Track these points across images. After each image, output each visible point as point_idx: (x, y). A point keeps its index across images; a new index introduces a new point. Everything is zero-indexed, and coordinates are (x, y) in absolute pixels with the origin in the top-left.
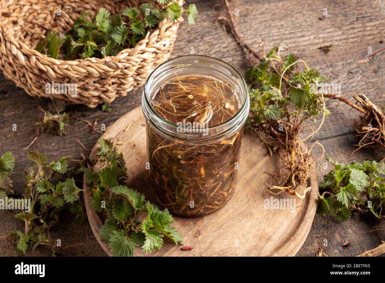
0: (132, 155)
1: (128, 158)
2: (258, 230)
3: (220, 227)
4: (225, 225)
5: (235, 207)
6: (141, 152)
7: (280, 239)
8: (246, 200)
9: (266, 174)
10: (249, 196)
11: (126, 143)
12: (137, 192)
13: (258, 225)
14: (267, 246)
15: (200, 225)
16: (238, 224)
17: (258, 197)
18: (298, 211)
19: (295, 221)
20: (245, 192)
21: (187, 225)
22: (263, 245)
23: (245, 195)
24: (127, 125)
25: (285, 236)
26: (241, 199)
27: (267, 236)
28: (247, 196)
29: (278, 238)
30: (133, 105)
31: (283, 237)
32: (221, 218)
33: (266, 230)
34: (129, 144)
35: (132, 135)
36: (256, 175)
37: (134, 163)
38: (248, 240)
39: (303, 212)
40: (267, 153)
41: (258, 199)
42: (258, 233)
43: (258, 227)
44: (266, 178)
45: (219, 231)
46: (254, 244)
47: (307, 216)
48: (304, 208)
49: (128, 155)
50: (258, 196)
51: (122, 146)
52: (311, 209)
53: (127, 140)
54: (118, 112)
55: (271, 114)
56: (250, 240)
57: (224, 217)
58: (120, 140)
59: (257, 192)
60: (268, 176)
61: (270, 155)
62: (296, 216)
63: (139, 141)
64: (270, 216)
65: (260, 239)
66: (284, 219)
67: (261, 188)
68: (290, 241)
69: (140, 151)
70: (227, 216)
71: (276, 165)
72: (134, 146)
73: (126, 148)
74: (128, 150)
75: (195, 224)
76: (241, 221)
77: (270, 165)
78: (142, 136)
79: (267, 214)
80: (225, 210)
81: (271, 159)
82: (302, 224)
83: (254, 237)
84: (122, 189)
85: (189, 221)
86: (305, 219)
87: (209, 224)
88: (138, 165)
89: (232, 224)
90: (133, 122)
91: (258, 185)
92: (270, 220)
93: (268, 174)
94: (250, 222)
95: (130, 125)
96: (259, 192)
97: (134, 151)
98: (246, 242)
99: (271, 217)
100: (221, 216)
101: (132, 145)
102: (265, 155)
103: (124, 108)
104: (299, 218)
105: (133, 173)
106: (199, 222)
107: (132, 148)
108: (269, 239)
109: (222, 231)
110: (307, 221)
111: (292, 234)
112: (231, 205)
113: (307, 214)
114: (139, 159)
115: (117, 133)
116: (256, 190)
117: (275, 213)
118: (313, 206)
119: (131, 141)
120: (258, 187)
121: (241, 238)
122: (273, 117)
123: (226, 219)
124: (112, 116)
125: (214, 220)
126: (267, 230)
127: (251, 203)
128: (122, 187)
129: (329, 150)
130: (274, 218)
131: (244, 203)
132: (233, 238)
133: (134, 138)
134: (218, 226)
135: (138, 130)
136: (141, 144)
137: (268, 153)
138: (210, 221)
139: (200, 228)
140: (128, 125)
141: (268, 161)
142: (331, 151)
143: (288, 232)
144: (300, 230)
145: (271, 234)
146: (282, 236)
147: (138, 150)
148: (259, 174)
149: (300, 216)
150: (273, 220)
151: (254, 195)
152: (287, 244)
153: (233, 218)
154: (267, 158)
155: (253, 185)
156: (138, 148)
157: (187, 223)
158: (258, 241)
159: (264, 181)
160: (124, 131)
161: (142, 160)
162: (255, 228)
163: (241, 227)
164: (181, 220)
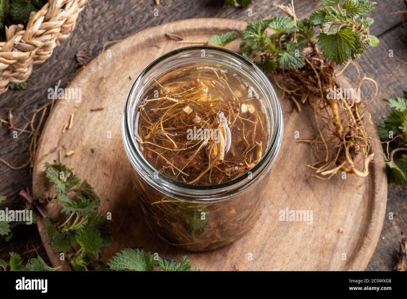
0: (96, 169)
1: (92, 174)
2: (315, 239)
3: (262, 251)
4: (268, 246)
5: (272, 211)
6: (107, 160)
7: (349, 245)
8: (285, 196)
9: (301, 145)
10: (288, 188)
11: (79, 150)
12: (140, 251)
13: (312, 231)
14: (334, 260)
15: (232, 256)
16: (284, 239)
17: (300, 186)
18: (362, 193)
19: (362, 210)
20: (279, 184)
21: (214, 261)
22: (328, 261)
23: (281, 188)
24: (68, 117)
25: (355, 237)
26: (277, 196)
27: (330, 246)
28: (284, 189)
29: (345, 244)
30: (56, 64)
31: (352, 241)
32: (258, 236)
33: (326, 236)
34: (83, 150)
35: (82, 132)
36: (288, 149)
37: (104, 182)
38: (305, 260)
39: (369, 193)
40: (293, 108)
41: (301, 189)
42: (316, 244)
43: (313, 235)
44: (303, 151)
45: (261, 257)
46: (316, 263)
47: (377, 199)
48: (369, 184)
49: (89, 170)
50: (300, 184)
51: (74, 156)
52: (380, 185)
53: (77, 143)
54: (37, 84)
55: (291, 61)
56: (308, 259)
57: (262, 233)
58: (67, 146)
59: (297, 178)
60: (305, 146)
61: (298, 111)
62: (361, 202)
63: (96, 141)
64: (326, 211)
65: (322, 252)
66: (345, 211)
67: (300, 169)
68: (365, 246)
69: (104, 157)
70: (265, 230)
71: (312, 125)
72: (92, 151)
73: (82, 160)
74: (85, 161)
75: (225, 255)
76: (287, 232)
77: (303, 126)
78: (99, 130)
79: (320, 211)
80: (260, 222)
81: (301, 116)
82: (374, 214)
83: (312, 252)
84: (121, 259)
85: (215, 255)
86: (376, 205)
87: (245, 251)
88: (110, 183)
89: (277, 240)
90: (76, 109)
91: (295, 167)
92: (327, 219)
93: (304, 142)
94: (301, 230)
95: (73, 115)
96: (299, 177)
97: (96, 160)
98: (304, 264)
99: (326, 213)
100: (257, 233)
101: (89, 151)
102: (291, 112)
103: (44, 74)
104: (366, 204)
105: (108, 200)
106: (230, 251)
107: (91, 156)
108: (334, 249)
109: (266, 255)
110: (379, 207)
111: (364, 233)
112: (266, 211)
113: (377, 196)
114: (108, 172)
115: (58, 137)
116: (294, 175)
117: (331, 205)
118: (382, 181)
119: (84, 143)
120: (296, 169)
121: (295, 259)
122: (295, 64)
123: (266, 235)
124: (30, 96)
125: (249, 243)
126: (328, 236)
127: (293, 200)
128: (120, 254)
129: (377, 63)
130: (332, 214)
131: (283, 201)
132: (284, 262)
133: (87, 138)
134: (259, 250)
135: (89, 122)
136: (102, 145)
137: (294, 106)
138: (246, 245)
139: (234, 260)
140: (71, 117)
141: (298, 120)
142: (379, 63)
143: (357, 230)
144: (373, 224)
145: (334, 241)
146: (350, 239)
147: (102, 157)
148: (290, 147)
149: (366, 199)
150: (331, 217)
151: (294, 184)
152: (362, 251)
153: (274, 230)
154: (295, 115)
155: (288, 168)
156: (99, 155)
157: (213, 258)
158: (320, 256)
159: (301, 156)
160: (67, 129)
161: (112, 174)
162: (310, 237)
163: (291, 241)
164: (203, 257)
